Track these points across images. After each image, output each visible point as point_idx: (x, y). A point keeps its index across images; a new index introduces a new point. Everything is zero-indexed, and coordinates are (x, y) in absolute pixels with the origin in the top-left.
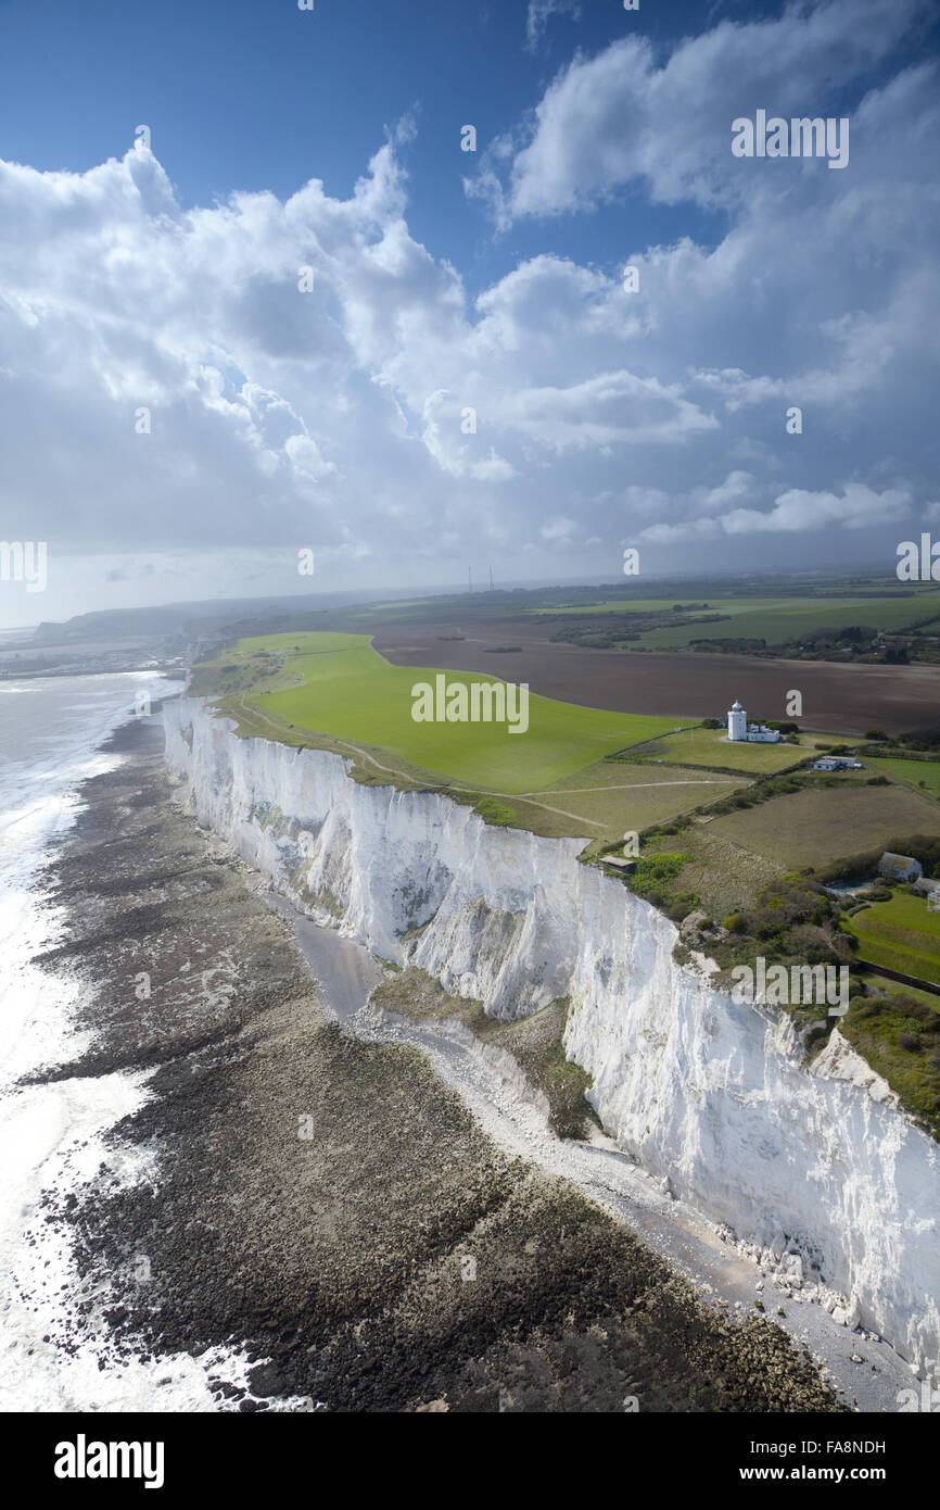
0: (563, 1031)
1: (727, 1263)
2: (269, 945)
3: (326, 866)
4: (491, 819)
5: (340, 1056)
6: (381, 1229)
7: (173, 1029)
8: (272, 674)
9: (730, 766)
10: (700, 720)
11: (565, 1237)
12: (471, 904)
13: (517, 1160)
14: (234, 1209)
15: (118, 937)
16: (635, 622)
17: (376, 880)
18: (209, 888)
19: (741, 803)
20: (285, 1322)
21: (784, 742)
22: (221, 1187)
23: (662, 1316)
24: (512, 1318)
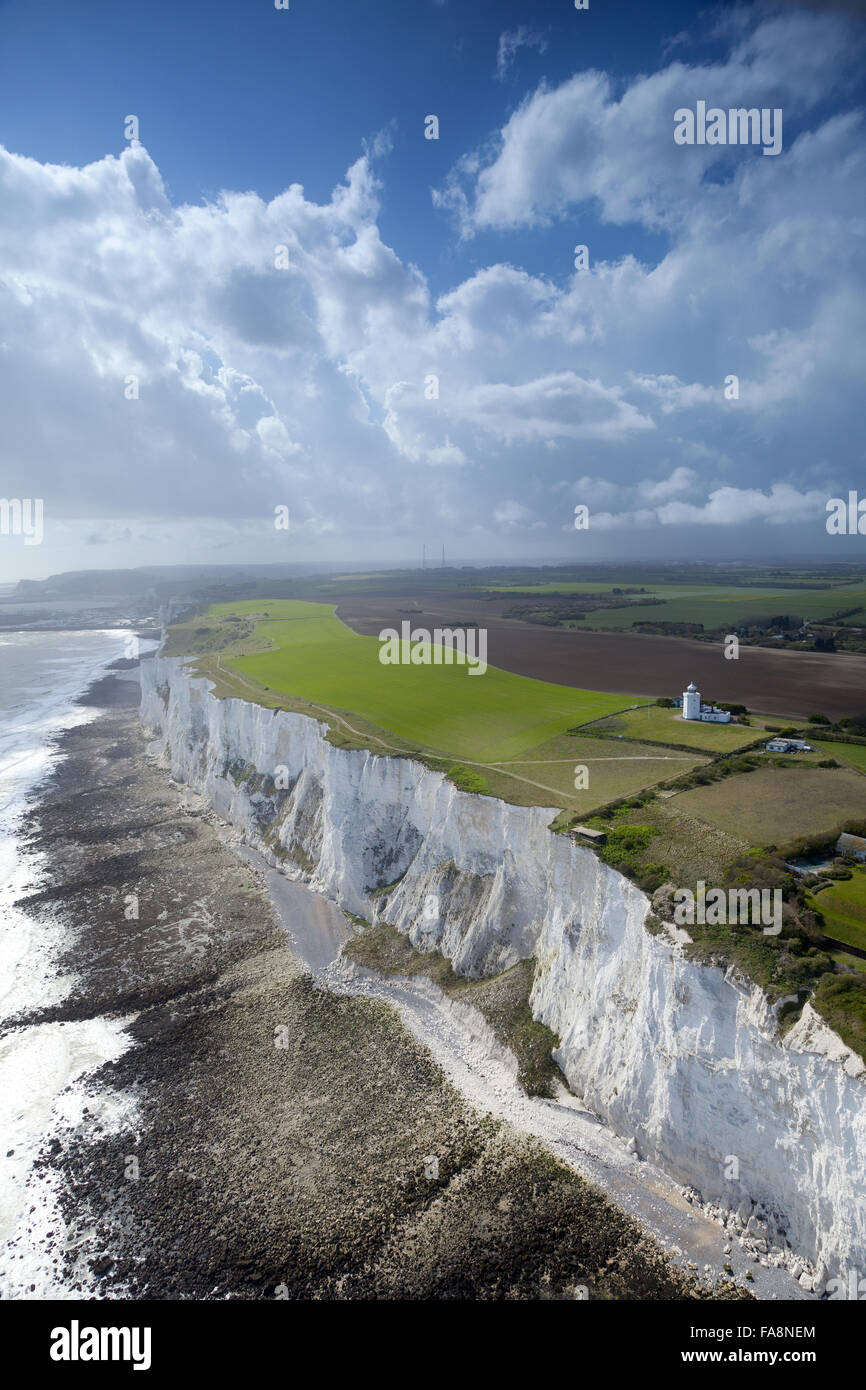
0: (529, 991)
1: (693, 1225)
2: (242, 896)
3: (297, 823)
4: (462, 786)
5: (313, 1008)
6: (359, 1183)
7: (152, 977)
8: (243, 637)
9: (688, 744)
10: (654, 699)
11: (537, 1195)
12: (440, 866)
13: (488, 1117)
14: (215, 1159)
15: (97, 884)
16: (580, 603)
17: (348, 838)
18: (183, 839)
19: (702, 780)
20: (269, 1275)
21: (734, 722)
22: (202, 1136)
23: (635, 1277)
24: (489, 1277)
